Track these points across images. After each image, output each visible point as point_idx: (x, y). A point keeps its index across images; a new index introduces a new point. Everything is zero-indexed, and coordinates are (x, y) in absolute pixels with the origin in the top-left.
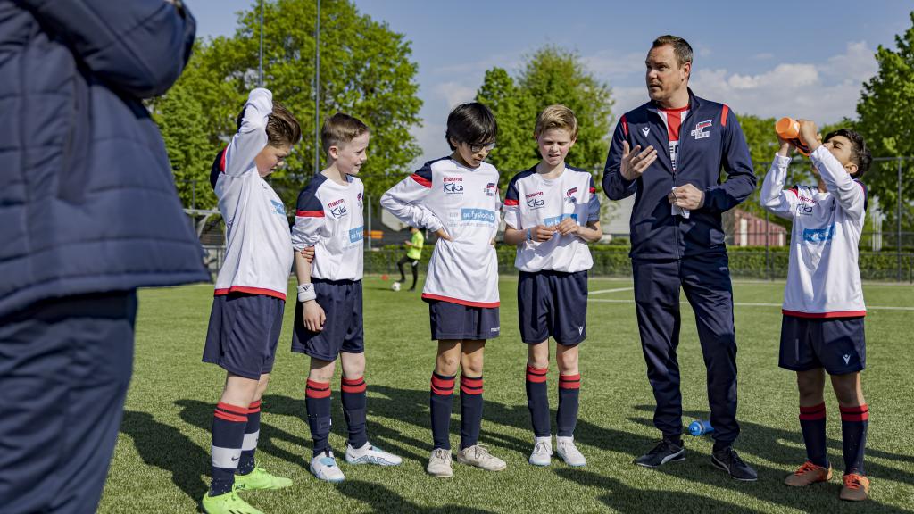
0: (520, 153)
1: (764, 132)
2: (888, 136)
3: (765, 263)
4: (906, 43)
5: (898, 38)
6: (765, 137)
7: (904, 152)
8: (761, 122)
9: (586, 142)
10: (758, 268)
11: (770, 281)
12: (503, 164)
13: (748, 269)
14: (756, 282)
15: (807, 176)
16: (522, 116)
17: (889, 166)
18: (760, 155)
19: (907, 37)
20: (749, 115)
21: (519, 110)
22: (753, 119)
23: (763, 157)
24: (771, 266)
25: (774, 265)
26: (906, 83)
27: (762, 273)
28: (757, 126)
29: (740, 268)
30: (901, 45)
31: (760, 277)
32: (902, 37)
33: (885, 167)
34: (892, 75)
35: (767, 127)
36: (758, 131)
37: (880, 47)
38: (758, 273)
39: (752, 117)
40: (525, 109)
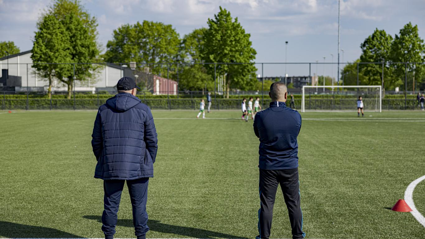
0: (63, 55)
1: (166, 32)
2: (212, 54)
3: (168, 103)
4: (218, 18)
5: (215, 16)
6: (167, 34)
7: (217, 60)
8: (165, 26)
9: (89, 48)
10: (165, 105)
11: (169, 110)
12: (56, 59)
13: (161, 106)
14: (164, 111)
15: (187, 55)
16: (63, 38)
17: (212, 66)
18: (165, 44)
19: (218, 16)
20: (158, 22)
21: (62, 35)
22: (160, 24)
23: (166, 45)
24: (170, 104)
25: (171, 104)
26: (217, 34)
27: (166, 107)
28: (162, 28)
29: (158, 105)
30: (216, 18)
31: (166, 109)
32: (217, 15)
33: (211, 66)
34: (212, 31)
35: (167, 29)
36: (163, 31)
37: (209, 19)
38: (165, 107)
39: (160, 23)
40: (64, 35)
